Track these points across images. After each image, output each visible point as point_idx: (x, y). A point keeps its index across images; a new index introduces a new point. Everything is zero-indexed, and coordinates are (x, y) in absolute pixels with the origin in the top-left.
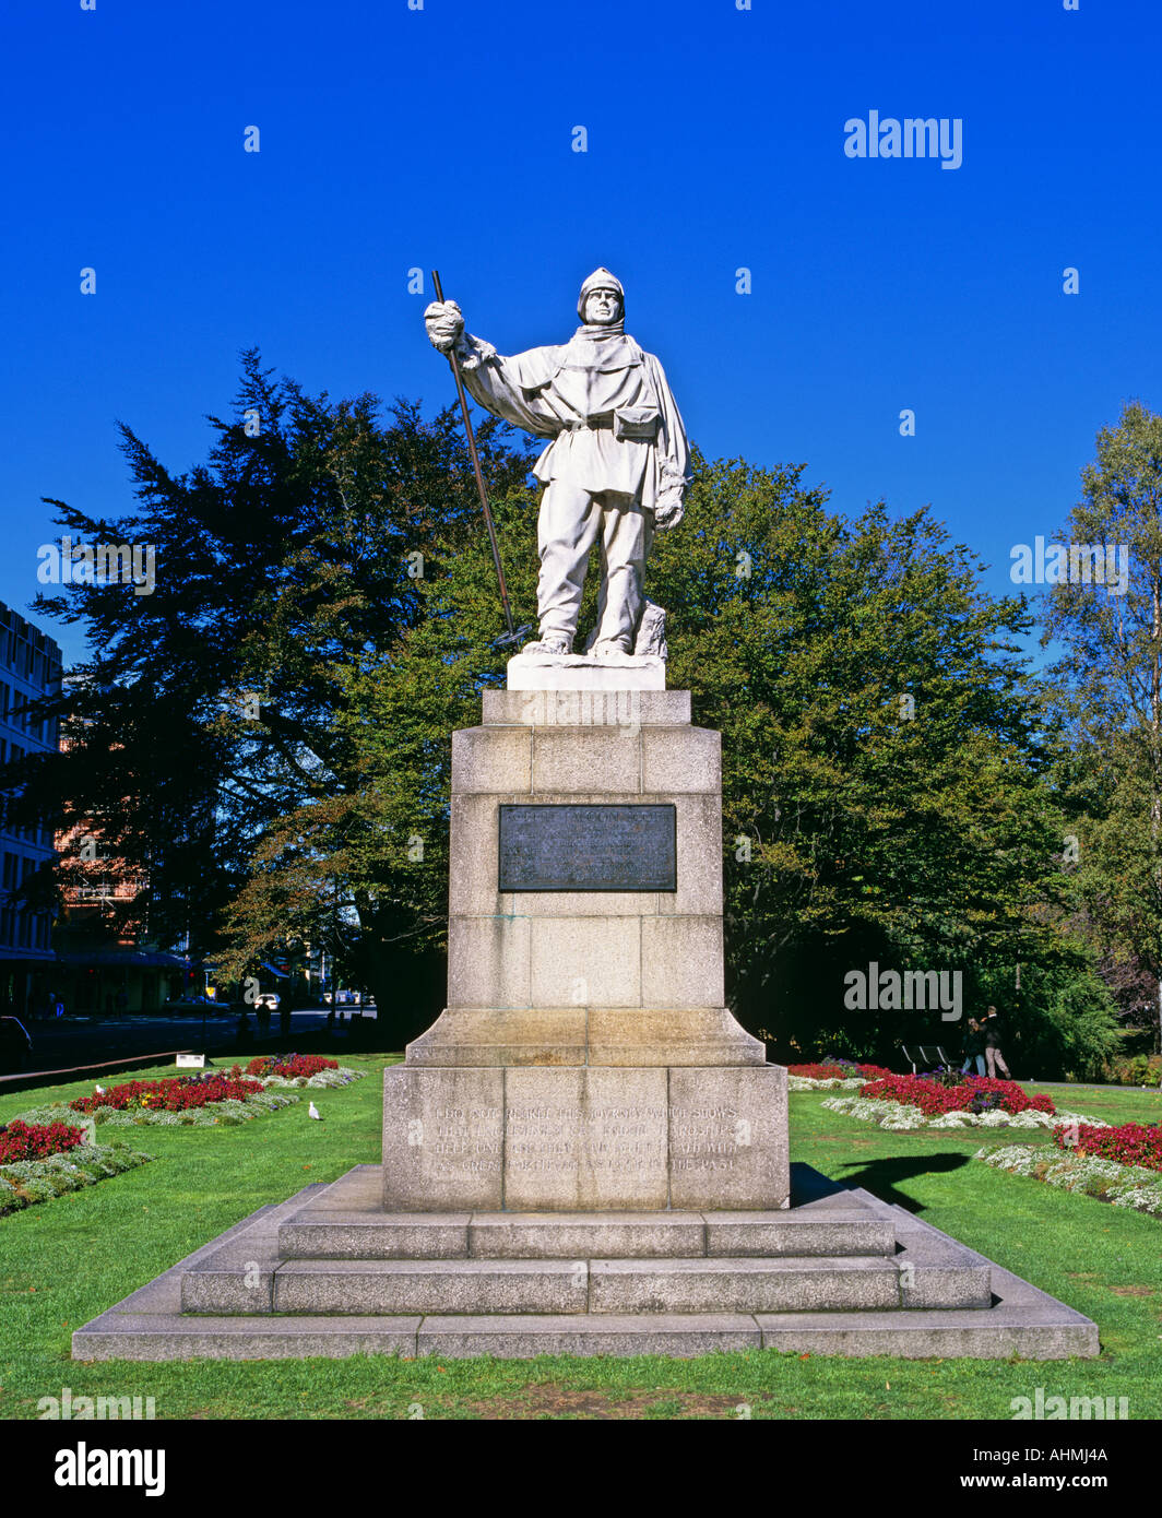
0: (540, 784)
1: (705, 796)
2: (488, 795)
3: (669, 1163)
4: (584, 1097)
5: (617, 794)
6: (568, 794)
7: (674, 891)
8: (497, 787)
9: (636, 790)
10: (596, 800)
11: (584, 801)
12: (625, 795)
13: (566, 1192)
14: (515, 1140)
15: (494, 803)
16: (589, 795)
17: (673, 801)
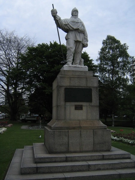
0: (71, 85)
1: (96, 87)
2: (63, 86)
3: (94, 145)
4: (81, 135)
5: (83, 87)
6: (76, 87)
7: (92, 102)
8: (65, 85)
9: (86, 86)
10: (80, 88)
11: (78, 88)
12: (84, 87)
13: (78, 150)
14: (70, 141)
15: (64, 88)
16: (79, 87)
17: (92, 88)
